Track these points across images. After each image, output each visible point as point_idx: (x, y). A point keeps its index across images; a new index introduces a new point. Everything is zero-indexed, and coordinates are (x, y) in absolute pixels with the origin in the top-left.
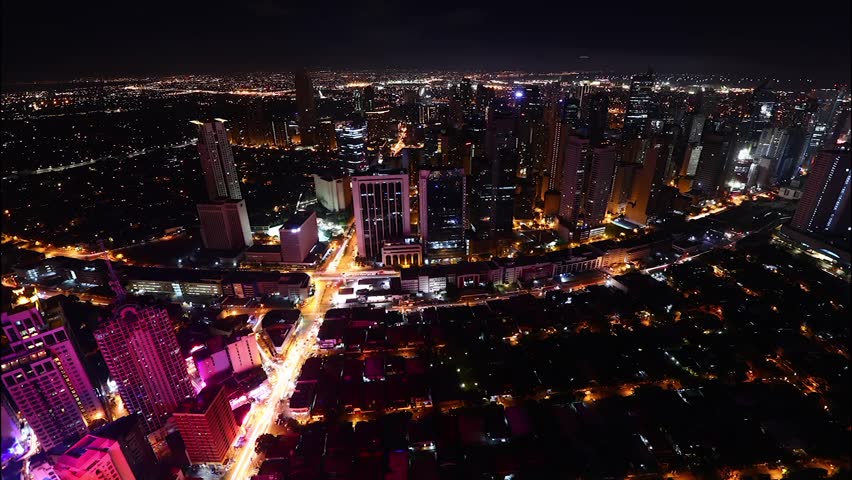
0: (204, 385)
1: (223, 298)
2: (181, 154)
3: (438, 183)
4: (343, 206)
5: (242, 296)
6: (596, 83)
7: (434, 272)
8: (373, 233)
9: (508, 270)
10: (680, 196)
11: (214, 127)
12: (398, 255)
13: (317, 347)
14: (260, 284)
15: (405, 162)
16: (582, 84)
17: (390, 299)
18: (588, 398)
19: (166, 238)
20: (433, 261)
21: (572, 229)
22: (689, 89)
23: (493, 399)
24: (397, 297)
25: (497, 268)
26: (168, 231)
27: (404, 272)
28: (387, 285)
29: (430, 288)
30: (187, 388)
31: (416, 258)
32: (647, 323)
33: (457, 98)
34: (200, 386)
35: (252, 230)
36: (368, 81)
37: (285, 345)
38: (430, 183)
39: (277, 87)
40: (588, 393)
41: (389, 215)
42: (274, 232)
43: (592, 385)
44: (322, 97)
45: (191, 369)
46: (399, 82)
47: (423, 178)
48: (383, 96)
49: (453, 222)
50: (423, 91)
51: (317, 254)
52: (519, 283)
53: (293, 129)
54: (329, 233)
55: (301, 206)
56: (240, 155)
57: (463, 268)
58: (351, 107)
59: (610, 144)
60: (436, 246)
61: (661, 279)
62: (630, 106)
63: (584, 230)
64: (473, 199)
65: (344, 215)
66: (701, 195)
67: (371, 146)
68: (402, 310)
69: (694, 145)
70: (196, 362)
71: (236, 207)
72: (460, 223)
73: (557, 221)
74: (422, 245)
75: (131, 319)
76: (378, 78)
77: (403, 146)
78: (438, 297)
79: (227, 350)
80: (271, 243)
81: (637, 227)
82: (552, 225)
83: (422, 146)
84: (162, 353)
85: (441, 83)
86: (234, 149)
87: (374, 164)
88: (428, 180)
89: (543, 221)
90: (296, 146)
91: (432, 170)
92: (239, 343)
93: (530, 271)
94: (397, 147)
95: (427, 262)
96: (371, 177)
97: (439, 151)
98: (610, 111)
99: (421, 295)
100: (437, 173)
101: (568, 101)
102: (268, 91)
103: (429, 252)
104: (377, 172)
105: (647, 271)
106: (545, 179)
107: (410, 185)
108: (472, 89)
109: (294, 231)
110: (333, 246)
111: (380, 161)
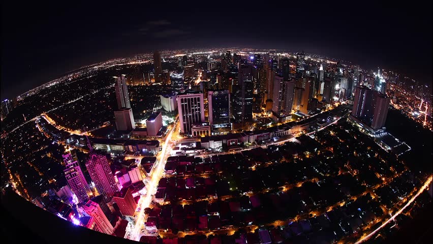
0: (122, 187)
1: (125, 152)
2: (109, 91)
3: (217, 97)
4: (173, 109)
5: (132, 151)
6: (284, 55)
7: (216, 139)
8: (187, 121)
9: (250, 137)
10: (319, 102)
11: (121, 78)
12: (199, 131)
13: (165, 173)
14: (139, 146)
15: (201, 88)
16: (278, 54)
17: (196, 152)
18: (284, 190)
19: (104, 126)
20: (215, 134)
21: (278, 117)
22: (317, 60)
23: (244, 194)
24: (199, 151)
25: (245, 136)
26: (104, 123)
27: (202, 139)
28: (194, 145)
29: (215, 146)
30: (116, 188)
31: (208, 132)
32: (308, 157)
33: (224, 59)
34: (120, 187)
35: (135, 121)
36: (185, 53)
37: (151, 172)
38: (213, 97)
39: (146, 59)
40: (284, 188)
41: (195, 113)
42: (144, 122)
43: (286, 184)
44: (165, 61)
45: (117, 180)
46: (198, 53)
47: (210, 95)
48: (191, 59)
49: (224, 115)
50: (209, 57)
51: (162, 132)
52: (256, 142)
53: (152, 76)
54: (167, 122)
55: (155, 110)
56: (131, 89)
57: (230, 136)
58: (177, 65)
59: (291, 80)
60: (217, 126)
61: (313, 138)
62: (297, 65)
63: (283, 117)
64: (234, 104)
65: (174, 113)
66: (325, 102)
67: (186, 81)
68: (202, 157)
69: (321, 82)
70: (118, 177)
71: (128, 112)
72: (228, 115)
73: (272, 113)
74: (211, 126)
75: (95, 159)
76: (189, 52)
77: (201, 80)
78: (219, 150)
79: (128, 173)
80: (143, 127)
81: (304, 115)
82: (269, 115)
83: (209, 80)
84: (106, 173)
85: (217, 53)
86: (128, 86)
87: (187, 89)
88: (212, 95)
89: (265, 114)
90: (153, 83)
91: (214, 91)
92: (133, 171)
93: (261, 136)
94: (198, 81)
95: (213, 134)
96: (186, 95)
97: (217, 82)
98: (290, 66)
99: (210, 149)
100: (216, 93)
101: (273, 61)
102: (142, 61)
103: (214, 130)
104: (189, 93)
105: (308, 134)
106: (266, 95)
107: (204, 98)
108: (231, 55)
109: (152, 121)
110: (169, 128)
111: (190, 88)
